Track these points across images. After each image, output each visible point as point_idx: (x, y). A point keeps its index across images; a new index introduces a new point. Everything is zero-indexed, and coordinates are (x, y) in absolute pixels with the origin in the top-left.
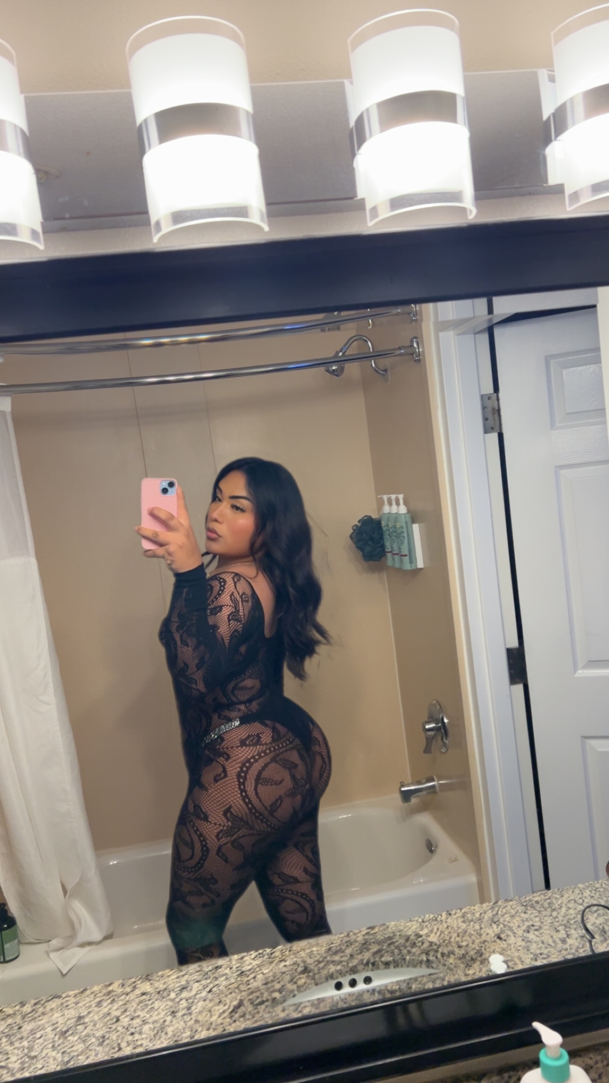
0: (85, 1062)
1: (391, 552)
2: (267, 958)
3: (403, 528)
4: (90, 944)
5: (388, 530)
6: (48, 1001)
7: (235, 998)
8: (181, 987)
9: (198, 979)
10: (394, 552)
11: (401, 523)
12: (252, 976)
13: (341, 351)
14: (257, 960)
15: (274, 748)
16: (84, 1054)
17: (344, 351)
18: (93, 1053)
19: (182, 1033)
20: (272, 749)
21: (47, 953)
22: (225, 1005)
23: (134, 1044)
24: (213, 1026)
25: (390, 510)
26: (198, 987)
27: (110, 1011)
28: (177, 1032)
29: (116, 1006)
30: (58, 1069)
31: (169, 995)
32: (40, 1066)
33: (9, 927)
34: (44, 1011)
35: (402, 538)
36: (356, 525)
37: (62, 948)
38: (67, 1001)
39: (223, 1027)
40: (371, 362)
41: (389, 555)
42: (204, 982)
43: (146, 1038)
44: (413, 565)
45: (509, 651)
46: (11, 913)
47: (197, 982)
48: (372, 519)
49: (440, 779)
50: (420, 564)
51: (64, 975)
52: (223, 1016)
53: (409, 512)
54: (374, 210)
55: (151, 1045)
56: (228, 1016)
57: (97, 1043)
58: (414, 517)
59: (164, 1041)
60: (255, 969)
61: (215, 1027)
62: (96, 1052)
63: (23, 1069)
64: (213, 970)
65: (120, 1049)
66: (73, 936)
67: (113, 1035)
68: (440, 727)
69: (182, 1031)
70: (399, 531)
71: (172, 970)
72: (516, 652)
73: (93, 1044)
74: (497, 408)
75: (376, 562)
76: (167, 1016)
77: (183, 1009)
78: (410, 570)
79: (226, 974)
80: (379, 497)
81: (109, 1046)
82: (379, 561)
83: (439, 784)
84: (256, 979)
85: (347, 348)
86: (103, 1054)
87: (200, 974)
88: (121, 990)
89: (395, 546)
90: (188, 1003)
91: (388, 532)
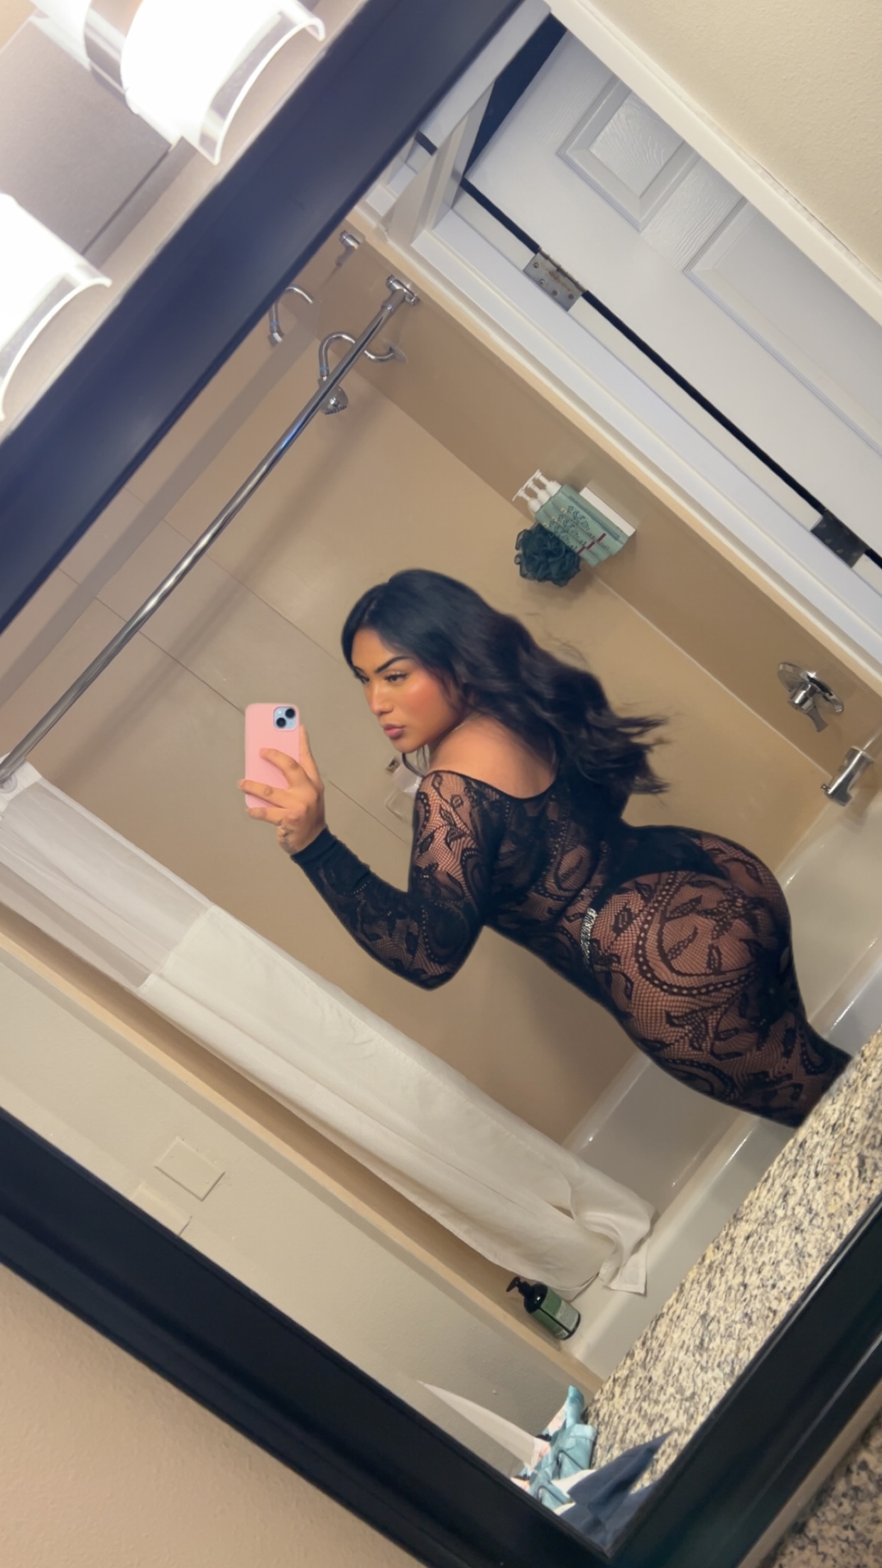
0: (749, 1356)
1: (583, 548)
2: (847, 1090)
3: (573, 507)
4: (641, 1242)
5: (559, 526)
6: (654, 1330)
7: (851, 1158)
8: (782, 1196)
9: (792, 1173)
10: (587, 545)
11: (566, 503)
12: (847, 1121)
13: (322, 376)
14: (837, 1101)
15: (654, 908)
16: (742, 1349)
17: (325, 372)
18: (751, 1339)
19: (826, 1240)
20: (652, 911)
21: (607, 1288)
22: (846, 1174)
23: (785, 1295)
24: (853, 1206)
25: (540, 502)
26: (800, 1182)
27: (729, 1283)
28: (820, 1244)
29: (729, 1274)
30: (729, 1385)
31: (775, 1216)
32: (707, 1399)
33: (543, 1297)
34: (659, 1343)
35: (582, 520)
36: (518, 556)
37: (617, 1270)
38: (674, 1312)
39: (865, 1198)
40: (366, 355)
41: (584, 554)
42: (802, 1171)
43: (793, 1278)
44: (620, 539)
45: (816, 532)
46: (533, 1281)
47: (794, 1177)
48: (529, 532)
49: (861, 745)
50: (628, 530)
51: (645, 1294)
52: (854, 1189)
53: (562, 484)
54: (206, 139)
55: (803, 1280)
56: (859, 1182)
57: (745, 1326)
58: (574, 485)
59: (813, 1264)
60: (844, 1112)
61: (856, 1206)
62: (753, 1336)
63: (692, 1417)
64: (799, 1152)
65: (775, 1312)
66: (617, 1249)
67: (755, 1304)
68: (812, 688)
69: (824, 1238)
70: (571, 516)
71: (755, 1189)
72: (824, 525)
73: (742, 1331)
74: (555, 269)
75: (577, 576)
76: (794, 1238)
77: (805, 1217)
78: (623, 548)
79: (818, 1144)
80: (513, 500)
81: (760, 1319)
82: (579, 570)
83: (865, 751)
84: (855, 1120)
85: (327, 365)
86: (762, 1332)
87: (790, 1168)
88: (721, 1253)
89: (582, 537)
90: (804, 1206)
91: (560, 530)
